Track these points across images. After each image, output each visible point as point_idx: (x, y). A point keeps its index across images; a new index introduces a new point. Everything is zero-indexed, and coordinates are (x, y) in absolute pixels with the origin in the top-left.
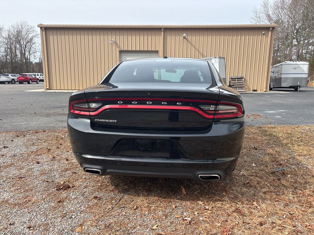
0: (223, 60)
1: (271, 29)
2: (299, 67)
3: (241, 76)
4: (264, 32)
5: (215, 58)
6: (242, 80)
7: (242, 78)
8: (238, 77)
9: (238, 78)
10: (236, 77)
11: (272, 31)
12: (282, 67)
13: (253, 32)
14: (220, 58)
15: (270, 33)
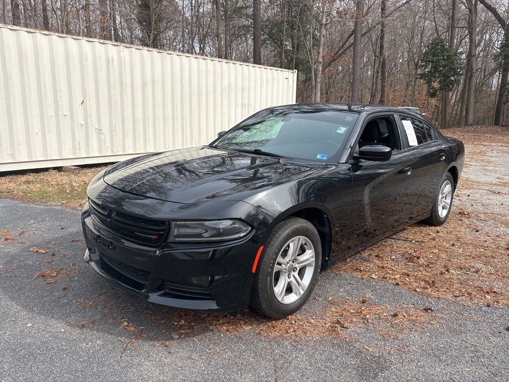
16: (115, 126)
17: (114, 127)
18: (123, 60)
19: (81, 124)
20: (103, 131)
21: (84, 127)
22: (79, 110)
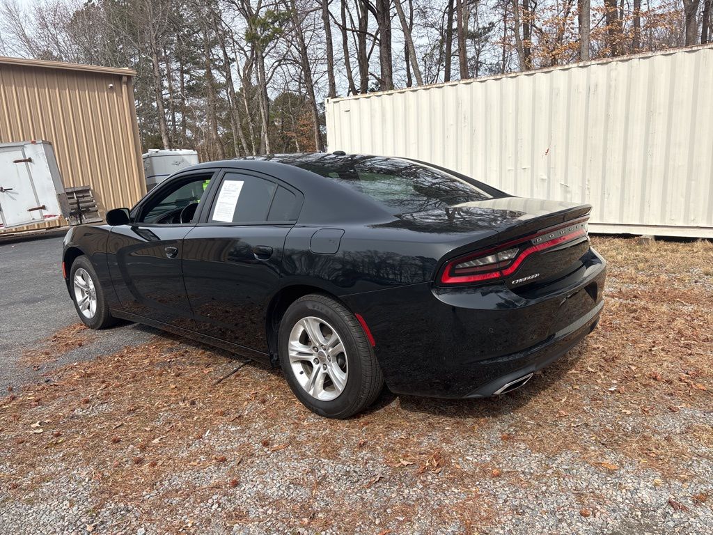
0: (49, 146)
1: (125, 79)
2: (183, 160)
3: (82, 185)
4: (111, 85)
5: (34, 142)
6: (87, 196)
7: (87, 191)
8: (76, 189)
9: (77, 192)
10: (73, 190)
11: (127, 83)
12: (151, 161)
13: (85, 82)
14: (44, 142)
15: (124, 87)
16: (589, 181)
17: (587, 183)
18: (613, 83)
19: (542, 179)
20: (570, 189)
21: (546, 184)
22: (542, 162)
